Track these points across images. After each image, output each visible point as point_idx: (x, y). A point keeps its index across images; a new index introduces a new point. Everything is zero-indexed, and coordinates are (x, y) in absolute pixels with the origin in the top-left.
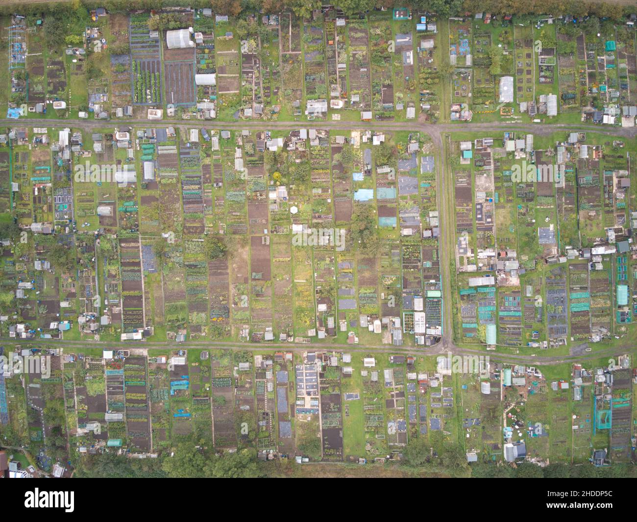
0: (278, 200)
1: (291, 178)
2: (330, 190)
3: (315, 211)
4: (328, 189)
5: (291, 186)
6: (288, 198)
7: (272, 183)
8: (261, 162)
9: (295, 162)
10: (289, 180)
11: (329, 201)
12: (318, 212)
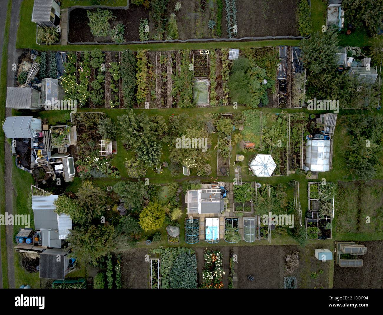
0: (228, 213)
1: (160, 171)
2: (201, 53)
3: (266, 101)
4: (198, 57)
5: (186, 172)
6: (222, 184)
7: (174, 232)
8: (109, 264)
9: (111, 156)
10: (167, 178)
11: (234, 54)
12: (269, 90)
